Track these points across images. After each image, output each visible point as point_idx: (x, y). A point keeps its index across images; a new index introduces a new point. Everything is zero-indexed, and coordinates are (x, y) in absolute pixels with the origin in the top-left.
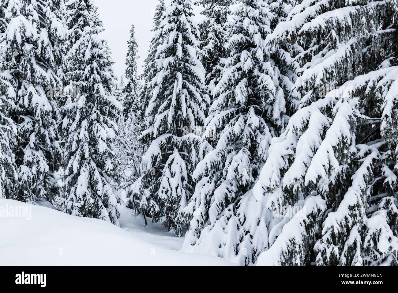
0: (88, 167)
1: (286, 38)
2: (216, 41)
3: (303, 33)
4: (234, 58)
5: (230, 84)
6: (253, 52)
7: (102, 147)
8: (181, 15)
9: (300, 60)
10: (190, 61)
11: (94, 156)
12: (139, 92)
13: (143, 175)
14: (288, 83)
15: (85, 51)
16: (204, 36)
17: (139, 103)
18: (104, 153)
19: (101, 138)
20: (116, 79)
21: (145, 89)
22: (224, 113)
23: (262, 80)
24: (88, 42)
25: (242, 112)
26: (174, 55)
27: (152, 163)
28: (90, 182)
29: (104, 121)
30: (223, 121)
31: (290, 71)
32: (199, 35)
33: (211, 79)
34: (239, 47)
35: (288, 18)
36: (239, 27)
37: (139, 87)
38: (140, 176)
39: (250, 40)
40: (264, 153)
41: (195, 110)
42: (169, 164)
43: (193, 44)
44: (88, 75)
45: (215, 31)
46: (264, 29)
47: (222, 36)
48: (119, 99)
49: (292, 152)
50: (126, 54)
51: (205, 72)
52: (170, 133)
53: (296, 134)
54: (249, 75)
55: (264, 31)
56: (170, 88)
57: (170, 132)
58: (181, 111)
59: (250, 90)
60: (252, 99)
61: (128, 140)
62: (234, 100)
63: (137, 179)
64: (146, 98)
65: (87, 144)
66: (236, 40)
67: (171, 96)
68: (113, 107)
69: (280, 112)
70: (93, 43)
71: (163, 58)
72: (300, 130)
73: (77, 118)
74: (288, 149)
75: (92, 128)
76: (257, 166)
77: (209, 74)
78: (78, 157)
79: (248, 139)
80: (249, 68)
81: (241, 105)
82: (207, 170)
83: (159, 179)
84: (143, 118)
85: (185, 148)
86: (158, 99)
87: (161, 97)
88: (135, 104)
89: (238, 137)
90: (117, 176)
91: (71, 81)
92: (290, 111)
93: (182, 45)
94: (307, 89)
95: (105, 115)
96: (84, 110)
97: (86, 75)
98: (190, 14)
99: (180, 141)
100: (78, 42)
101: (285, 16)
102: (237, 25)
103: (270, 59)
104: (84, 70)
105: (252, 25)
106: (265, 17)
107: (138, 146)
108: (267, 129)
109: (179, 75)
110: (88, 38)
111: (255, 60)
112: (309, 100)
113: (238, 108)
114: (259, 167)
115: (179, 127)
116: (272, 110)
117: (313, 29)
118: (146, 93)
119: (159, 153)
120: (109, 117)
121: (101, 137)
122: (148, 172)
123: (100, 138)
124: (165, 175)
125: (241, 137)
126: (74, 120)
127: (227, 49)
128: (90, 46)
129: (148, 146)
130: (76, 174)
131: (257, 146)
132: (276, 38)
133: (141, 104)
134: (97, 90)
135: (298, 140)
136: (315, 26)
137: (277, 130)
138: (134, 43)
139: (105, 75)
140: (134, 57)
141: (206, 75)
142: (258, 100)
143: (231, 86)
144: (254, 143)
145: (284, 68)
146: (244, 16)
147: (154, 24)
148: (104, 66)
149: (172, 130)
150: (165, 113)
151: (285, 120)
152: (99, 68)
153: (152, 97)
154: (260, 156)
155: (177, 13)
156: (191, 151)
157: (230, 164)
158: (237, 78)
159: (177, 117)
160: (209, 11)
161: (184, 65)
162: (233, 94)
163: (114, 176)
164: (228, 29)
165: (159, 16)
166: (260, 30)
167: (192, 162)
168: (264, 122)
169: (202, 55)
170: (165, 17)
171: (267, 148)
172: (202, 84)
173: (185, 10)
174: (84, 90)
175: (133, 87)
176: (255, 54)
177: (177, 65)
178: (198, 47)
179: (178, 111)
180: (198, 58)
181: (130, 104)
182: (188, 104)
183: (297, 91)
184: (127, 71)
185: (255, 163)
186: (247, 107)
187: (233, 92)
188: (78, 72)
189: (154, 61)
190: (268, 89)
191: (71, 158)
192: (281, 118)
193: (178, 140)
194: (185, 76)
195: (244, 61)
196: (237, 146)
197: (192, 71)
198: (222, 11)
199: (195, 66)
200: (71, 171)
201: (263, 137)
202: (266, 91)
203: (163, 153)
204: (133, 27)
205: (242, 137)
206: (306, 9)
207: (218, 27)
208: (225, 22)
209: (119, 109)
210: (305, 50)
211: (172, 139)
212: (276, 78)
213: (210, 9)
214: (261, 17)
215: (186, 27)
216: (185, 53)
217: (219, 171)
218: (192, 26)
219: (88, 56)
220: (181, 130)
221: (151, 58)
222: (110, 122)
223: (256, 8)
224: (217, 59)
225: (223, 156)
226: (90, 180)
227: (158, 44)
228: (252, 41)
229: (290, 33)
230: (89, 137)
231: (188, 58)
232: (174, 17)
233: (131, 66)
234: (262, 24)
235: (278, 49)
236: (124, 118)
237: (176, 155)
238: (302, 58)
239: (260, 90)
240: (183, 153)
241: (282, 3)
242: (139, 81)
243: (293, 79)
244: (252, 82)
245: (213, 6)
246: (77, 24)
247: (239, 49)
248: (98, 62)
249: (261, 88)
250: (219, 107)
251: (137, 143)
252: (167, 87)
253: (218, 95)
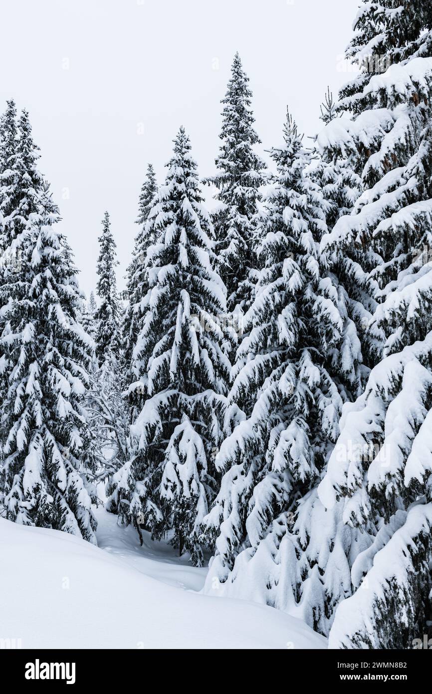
0: (41, 442)
1: (353, 242)
2: (240, 242)
3: (379, 235)
4: (271, 270)
5: (269, 312)
6: (301, 261)
7: (63, 408)
8: (183, 199)
9: (378, 276)
10: (201, 273)
11: (51, 422)
12: (120, 320)
13: (133, 458)
14: (362, 313)
15: (31, 252)
16: (221, 233)
17: (122, 337)
18: (67, 419)
19: (62, 393)
20: (83, 297)
21: (131, 314)
22: (261, 359)
23: (320, 306)
24: (37, 237)
25: (290, 357)
26: (174, 262)
27: (147, 438)
28: (46, 467)
29: (65, 366)
30: (261, 372)
31: (363, 293)
32: (212, 231)
33: (236, 303)
34: (278, 253)
35: (354, 210)
36: (276, 221)
37: (121, 311)
38: (129, 459)
39: (296, 242)
40: (332, 428)
41: (214, 351)
42: (175, 440)
43: (204, 245)
44: (37, 290)
45: (238, 226)
46: (316, 225)
47: (250, 234)
48: (89, 329)
49: (378, 429)
50: (98, 258)
51: (226, 290)
52: (175, 389)
53: (383, 398)
54: (298, 298)
55: (316, 228)
56: (171, 314)
57: (174, 387)
58: (191, 352)
59: (301, 323)
60: (305, 336)
61: (106, 398)
62: (276, 337)
63: (124, 464)
64: (133, 329)
65: (39, 403)
66: (272, 241)
67: (173, 328)
68: (80, 343)
69: (353, 361)
70: (45, 239)
71: (157, 266)
72: (389, 393)
73: (22, 358)
74: (371, 423)
75: (46, 377)
76: (322, 450)
77: (233, 296)
78: (24, 424)
79: (303, 403)
80: (297, 287)
81: (288, 346)
82: (240, 453)
83: (159, 466)
84: (129, 363)
85: (201, 415)
86: (152, 332)
87: (157, 329)
88: (115, 339)
89: (287, 399)
90: (90, 458)
91: (10, 299)
92: (371, 359)
93: (187, 246)
94: (394, 325)
95: (66, 356)
96: (33, 347)
97: (35, 290)
98: (198, 199)
99: (191, 401)
100: (21, 237)
101: (350, 206)
102: (274, 218)
103: (329, 273)
104: (30, 281)
105: (297, 219)
106: (317, 206)
107: (123, 408)
108: (333, 388)
109: (185, 294)
110: (37, 232)
111: (306, 274)
112: (400, 342)
113: (284, 351)
114: (325, 450)
115: (188, 379)
116: (340, 357)
117: (395, 229)
118: (133, 321)
119: (158, 422)
120: (74, 359)
121: (61, 391)
122: (142, 453)
123: (60, 393)
124: (170, 458)
125: (291, 399)
126: (16, 362)
127: (260, 255)
128: (39, 243)
129: (140, 409)
130: (23, 452)
131: (320, 415)
132: (338, 240)
133: (125, 339)
134: (53, 314)
135: (387, 408)
136: (399, 224)
137: (351, 391)
138: (109, 240)
139: (64, 290)
140: (110, 262)
141: (228, 296)
142: (315, 339)
143: (271, 315)
144: (315, 410)
145: (353, 288)
146: (284, 205)
147: (140, 212)
148: (63, 276)
149: (177, 383)
150: (165, 355)
151: (362, 373)
152: (54, 280)
153: (142, 328)
154: (325, 432)
155: (176, 196)
156: (211, 419)
157: (277, 444)
158: (278, 302)
159: (184, 362)
160: (227, 194)
161: (192, 278)
162: (275, 329)
163: (84, 458)
164: (260, 224)
165: (148, 199)
166: (311, 227)
167: (213, 439)
168: (327, 375)
169: (220, 263)
170: (158, 202)
171: (336, 420)
172: (222, 309)
173: (188, 191)
174: (31, 313)
175: (111, 311)
176: (305, 264)
177: (181, 279)
178: (213, 251)
179: (185, 353)
180: (214, 268)
181: (107, 338)
182: (202, 342)
183: (379, 327)
184: (100, 285)
185: (318, 444)
186: (298, 349)
187: (275, 325)
188: (21, 284)
189: (143, 270)
190: (330, 322)
191: (13, 426)
192: (356, 370)
193: (188, 401)
194: (195, 296)
195: (288, 276)
196: (287, 414)
197: (205, 289)
198: (247, 195)
199: (209, 280)
200: (14, 446)
201: (328, 400)
202: (327, 325)
203: (165, 422)
204: (107, 215)
205: (293, 400)
206: (381, 196)
207: (242, 220)
208: (253, 212)
209: (90, 346)
210: (385, 262)
211: (179, 399)
212: (341, 303)
213: (228, 191)
214: (310, 206)
215: (192, 218)
216: (193, 258)
217: (258, 456)
218: (202, 217)
219: (36, 259)
220: (191, 384)
221: (139, 266)
222: (76, 367)
223: (301, 193)
224: (244, 271)
225: (264, 430)
226: (46, 463)
227: (148, 244)
228: (299, 244)
229: (360, 234)
230: (42, 391)
231: (198, 268)
232: (171, 202)
233: (106, 276)
234: (314, 217)
235: (342, 257)
236: (98, 361)
237: (186, 425)
238: (381, 273)
239: (318, 323)
240: (198, 423)
241: (343, 186)
242: (120, 302)
243: (369, 306)
244: (304, 310)
245: (233, 187)
246: (18, 208)
247: (278, 256)
248: (53, 269)
249: (319, 320)
250: (252, 348)
251: (120, 404)
252: (167, 313)
253: (249, 329)
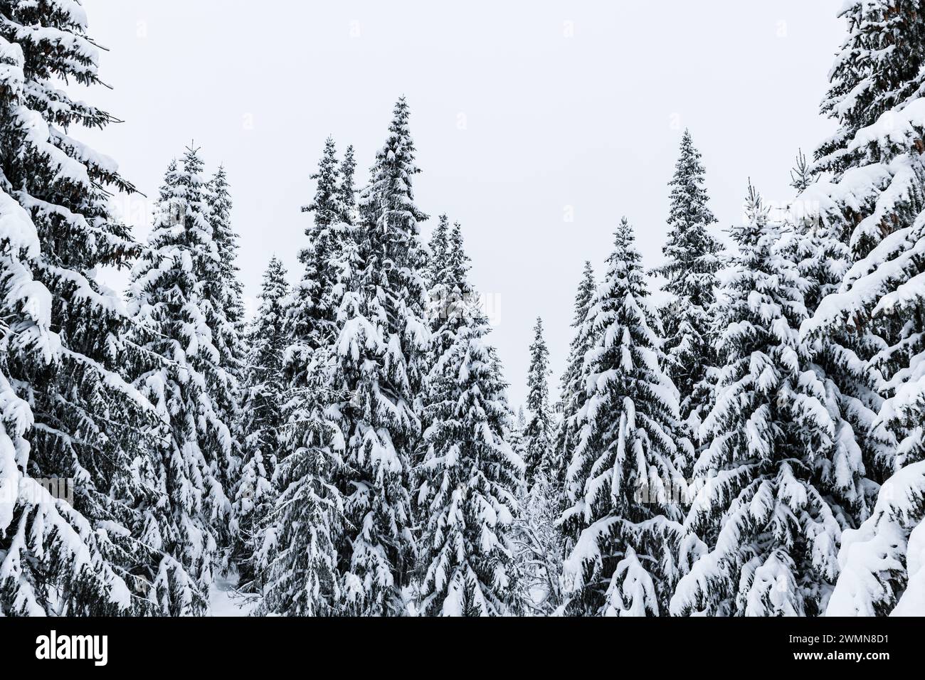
0: (462, 581)
1: (844, 325)
2: (695, 337)
3: (881, 314)
4: (736, 367)
5: (734, 418)
6: (774, 353)
7: (488, 540)
8: (626, 295)
9: (881, 364)
10: (647, 377)
11: (473, 558)
12: (553, 436)
13: (567, 601)
14: (860, 411)
15: (459, 368)
16: (671, 328)
17: (554, 455)
18: (491, 553)
19: (487, 523)
20: (512, 413)
21: (565, 428)
22: (726, 476)
23: (802, 406)
24: (465, 351)
25: (763, 472)
26: (616, 367)
27: (583, 576)
28: (466, 611)
29: (491, 491)
30: (726, 492)
31: (861, 387)
32: (661, 328)
33: (691, 408)
34: (743, 346)
35: (842, 287)
36: (740, 308)
37: (553, 425)
38: (562, 602)
39: (766, 332)
40: (827, 564)
41: (665, 468)
42: (618, 579)
43: (651, 344)
44: (464, 409)
45: (691, 319)
46: (792, 308)
47: (706, 327)
48: (517, 448)
49: (897, 565)
50: (529, 368)
51: (678, 395)
52: (617, 515)
53: (901, 523)
54: (771, 398)
55: (792, 313)
56: (612, 427)
57: (616, 513)
58: (636, 471)
59: (777, 429)
60: (783, 445)
61: (536, 527)
62: (744, 448)
63: (555, 608)
64: (567, 446)
65: (461, 535)
66: (736, 333)
67: (614, 442)
68: (508, 465)
69: (852, 473)
70: (473, 353)
71: (596, 372)
72: (910, 515)
73: (445, 485)
74: (885, 557)
75: (470, 504)
76: (814, 593)
77: (687, 399)
78: (445, 560)
79: (784, 530)
80: (770, 385)
81: (761, 459)
82: (701, 597)
83: (598, 611)
84: (562, 485)
85: (650, 547)
86: (590, 448)
87: (596, 444)
88: (547, 458)
89: (762, 527)
90: (517, 600)
91: (435, 420)
92: (879, 472)
93: (631, 347)
94: (910, 425)
95: (492, 480)
96: (457, 471)
97: (461, 408)
98: (643, 293)
99: (638, 530)
100: (448, 353)
101: (835, 281)
102: (737, 305)
103: (812, 365)
104: (457, 399)
105: (766, 304)
106: (792, 286)
107: (555, 539)
108: (826, 510)
109: (629, 403)
110: (465, 346)
111: (781, 369)
112: (919, 447)
113: (756, 465)
114: (818, 593)
115: (634, 502)
116: (833, 469)
117: (904, 305)
118: (567, 436)
119: (597, 556)
120: (501, 484)
121: (486, 521)
122: (577, 595)
123: (485, 524)
124: (611, 602)
125: (768, 526)
126: (438, 488)
127: (720, 350)
128: (468, 358)
129: (575, 540)
130: (441, 593)
131: (808, 545)
132: (823, 325)
133: (557, 458)
134: (480, 433)
135: (908, 537)
136: (908, 298)
137: (852, 515)
138: (541, 348)
139: (492, 407)
140: (542, 371)
141: (681, 401)
142: (797, 448)
143: (736, 421)
144: (801, 540)
145: (846, 380)
146: (748, 289)
147: (577, 314)
148: (492, 391)
149: (620, 509)
150: (605, 475)
151: (865, 490)
152: (482, 396)
153: (578, 444)
154: (817, 569)
155: (618, 293)
156: (662, 553)
157: (751, 585)
158: (746, 405)
159: (629, 483)
160: (677, 284)
161: (637, 384)
162: (742, 438)
163: (510, 601)
164: (719, 315)
165: (585, 298)
166: (785, 312)
167: (666, 578)
168: (816, 494)
169: (671, 364)
170: (596, 301)
171: (832, 552)
172: (674, 417)
173: (632, 286)
174: (457, 434)
175: (542, 426)
176: (779, 357)
177: (624, 385)
178: (662, 349)
179: (630, 472)
180: (663, 370)
181: (537, 457)
182: (650, 458)
183: (887, 429)
184: (530, 398)
185: (808, 585)
186: (774, 462)
187: (742, 434)
188: (447, 402)
189: (580, 378)
190: (816, 426)
191: (432, 562)
192: (857, 486)
193: (634, 530)
194: (641, 403)
195: (758, 372)
196: (763, 545)
197: (653, 395)
198: (701, 283)
199: (658, 383)
200: (432, 585)
201: (819, 526)
202: (813, 430)
203: (605, 556)
204: (539, 320)
205: (771, 527)
206: (880, 267)
207: (696, 311)
208: (710, 301)
209: (519, 468)
210: (890, 344)
211: (622, 528)
212: (831, 401)
213: (678, 280)
214: (783, 287)
215: (636, 316)
216: (637, 361)
217: (726, 600)
218: (648, 313)
219: (464, 375)
220: (638, 509)
221: (574, 373)
222: (503, 493)
223: (770, 273)
224: (700, 370)
225: (733, 567)
226: (466, 606)
227: (585, 348)
228: (770, 333)
229: (853, 314)
230: (465, 521)
231: (644, 371)
232: (612, 300)
233: (537, 388)
234: (788, 300)
235: (828, 344)
236: (527, 484)
237: (631, 560)
238: (885, 360)
239: (800, 428)
240: (646, 557)
241: (825, 258)
242: (553, 415)
243: (870, 402)
244: (780, 415)
245: (684, 275)
246: (446, 323)
247: (744, 350)
248: (481, 385)
249: (801, 423)
250: (714, 462)
251: (552, 535)
252: (607, 425)
253: (709, 439)
